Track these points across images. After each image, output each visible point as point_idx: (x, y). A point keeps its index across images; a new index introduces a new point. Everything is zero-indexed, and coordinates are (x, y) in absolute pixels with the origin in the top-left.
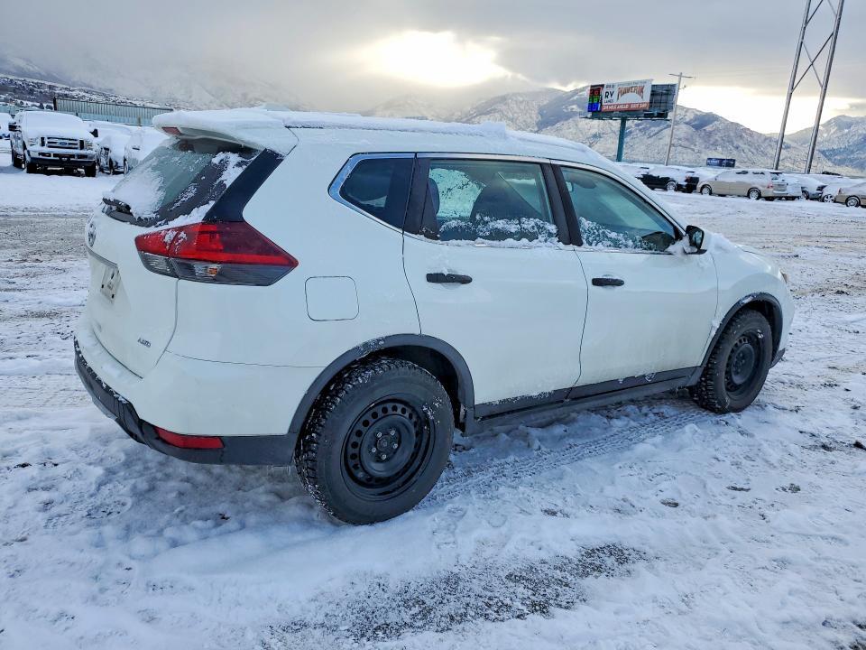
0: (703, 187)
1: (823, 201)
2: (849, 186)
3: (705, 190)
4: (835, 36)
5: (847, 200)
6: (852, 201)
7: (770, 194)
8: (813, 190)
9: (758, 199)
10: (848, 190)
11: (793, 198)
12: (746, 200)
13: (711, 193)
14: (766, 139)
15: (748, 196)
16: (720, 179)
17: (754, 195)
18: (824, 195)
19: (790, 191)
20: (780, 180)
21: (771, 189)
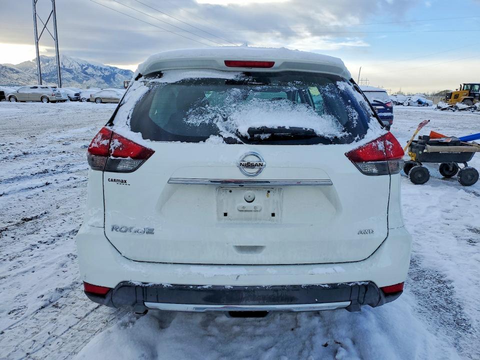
0: (10, 97)
1: (81, 101)
2: (94, 93)
3: (12, 99)
4: (54, 11)
5: (96, 100)
6: (98, 101)
7: (54, 99)
8: (73, 96)
9: (48, 102)
10: (94, 95)
11: (64, 101)
12: (41, 103)
13: (17, 101)
14: (3, 67)
15: (42, 101)
16: (20, 92)
17: (45, 100)
18: (81, 98)
19: (64, 97)
20: (57, 91)
21: (54, 97)
